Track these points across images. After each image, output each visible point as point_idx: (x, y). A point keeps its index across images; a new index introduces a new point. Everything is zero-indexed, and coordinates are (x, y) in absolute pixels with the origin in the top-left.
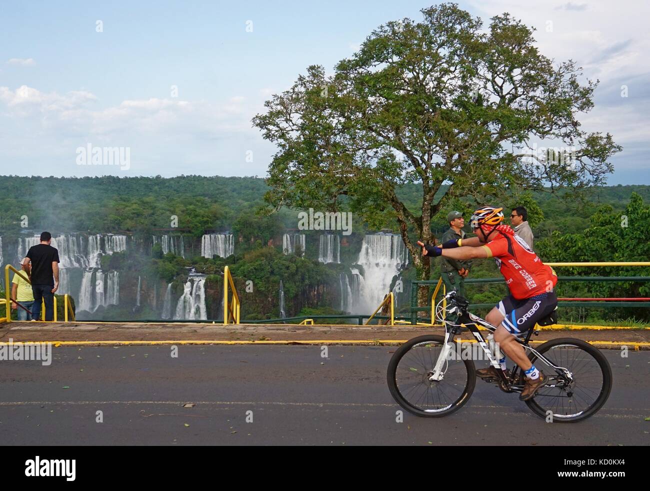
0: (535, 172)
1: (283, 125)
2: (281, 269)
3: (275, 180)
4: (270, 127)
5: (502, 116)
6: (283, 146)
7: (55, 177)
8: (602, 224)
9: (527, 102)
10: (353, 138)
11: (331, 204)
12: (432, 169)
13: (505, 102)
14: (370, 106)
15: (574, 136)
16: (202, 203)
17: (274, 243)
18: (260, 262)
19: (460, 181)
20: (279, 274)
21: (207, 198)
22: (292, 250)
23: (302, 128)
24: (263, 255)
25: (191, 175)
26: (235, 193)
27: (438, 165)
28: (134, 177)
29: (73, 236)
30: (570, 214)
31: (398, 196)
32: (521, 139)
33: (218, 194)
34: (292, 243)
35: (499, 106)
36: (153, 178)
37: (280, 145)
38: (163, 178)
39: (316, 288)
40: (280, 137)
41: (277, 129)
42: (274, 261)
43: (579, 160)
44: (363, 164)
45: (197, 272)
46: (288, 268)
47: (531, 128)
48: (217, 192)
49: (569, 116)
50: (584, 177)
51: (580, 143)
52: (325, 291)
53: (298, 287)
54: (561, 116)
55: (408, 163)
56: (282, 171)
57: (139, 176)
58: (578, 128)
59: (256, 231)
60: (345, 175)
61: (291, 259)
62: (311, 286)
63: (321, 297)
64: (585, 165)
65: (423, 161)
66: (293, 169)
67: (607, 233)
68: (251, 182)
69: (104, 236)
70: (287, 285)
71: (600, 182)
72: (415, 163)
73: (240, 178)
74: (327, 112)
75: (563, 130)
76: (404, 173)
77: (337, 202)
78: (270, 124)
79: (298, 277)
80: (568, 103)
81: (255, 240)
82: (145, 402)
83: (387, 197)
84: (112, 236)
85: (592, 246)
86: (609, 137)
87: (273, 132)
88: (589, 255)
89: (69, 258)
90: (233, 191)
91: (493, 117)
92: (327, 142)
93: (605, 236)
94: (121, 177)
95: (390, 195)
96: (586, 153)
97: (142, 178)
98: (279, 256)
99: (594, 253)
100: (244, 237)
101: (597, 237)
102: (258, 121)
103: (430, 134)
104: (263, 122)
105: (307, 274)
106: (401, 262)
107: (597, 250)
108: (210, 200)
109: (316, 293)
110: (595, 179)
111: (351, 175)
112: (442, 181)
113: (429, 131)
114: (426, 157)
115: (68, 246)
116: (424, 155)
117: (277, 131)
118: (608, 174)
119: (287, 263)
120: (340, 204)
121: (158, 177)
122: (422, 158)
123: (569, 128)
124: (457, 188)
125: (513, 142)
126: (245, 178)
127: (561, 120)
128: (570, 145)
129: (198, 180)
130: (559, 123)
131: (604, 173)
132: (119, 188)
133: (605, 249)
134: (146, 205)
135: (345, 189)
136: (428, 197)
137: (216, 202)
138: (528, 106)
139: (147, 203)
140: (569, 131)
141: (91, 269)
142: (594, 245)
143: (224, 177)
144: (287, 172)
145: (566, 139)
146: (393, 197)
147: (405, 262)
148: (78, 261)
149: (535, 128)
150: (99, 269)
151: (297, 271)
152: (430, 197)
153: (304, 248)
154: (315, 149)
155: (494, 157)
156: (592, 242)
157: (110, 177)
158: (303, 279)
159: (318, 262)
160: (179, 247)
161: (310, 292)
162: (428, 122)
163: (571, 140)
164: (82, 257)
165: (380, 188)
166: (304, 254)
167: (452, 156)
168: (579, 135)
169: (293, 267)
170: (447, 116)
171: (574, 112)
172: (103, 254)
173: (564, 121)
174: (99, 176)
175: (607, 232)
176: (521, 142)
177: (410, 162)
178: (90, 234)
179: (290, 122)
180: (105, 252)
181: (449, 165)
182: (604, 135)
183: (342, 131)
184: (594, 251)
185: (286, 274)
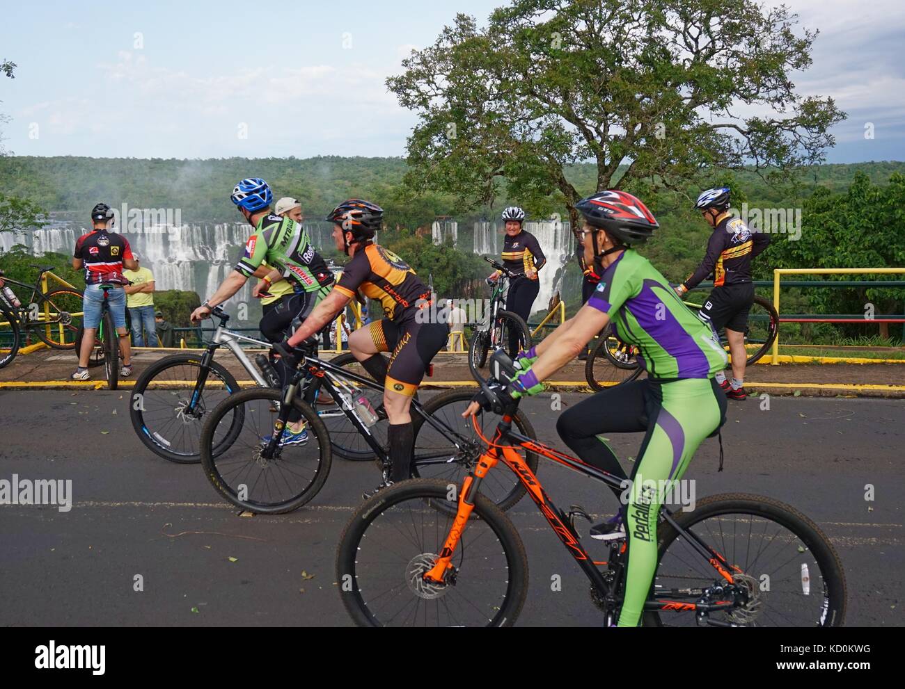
0: (734, 146)
1: (424, 87)
2: (430, 261)
3: (415, 159)
4: (408, 91)
5: (699, 75)
6: (427, 117)
7: (177, 159)
8: (818, 211)
9: (728, 59)
10: (512, 107)
11: (486, 187)
12: (610, 143)
13: (700, 59)
14: (532, 65)
15: (787, 101)
16: (341, 188)
17: (421, 232)
18: (406, 254)
19: (645, 157)
20: (428, 267)
21: (346, 182)
22: (443, 239)
23: (449, 93)
24: (409, 245)
25: (329, 156)
26: (378, 176)
27: (616, 138)
28: (265, 158)
29: (197, 225)
30: (759, 197)
31: (567, 178)
32: (722, 105)
33: (358, 177)
34: (442, 232)
35: (694, 64)
36: (286, 159)
37: (423, 116)
38: (298, 160)
39: (470, 283)
40: (420, 104)
41: (417, 94)
42: (422, 252)
43: (792, 131)
44: (523, 136)
45: (336, 266)
46: (437, 260)
47: (733, 91)
48: (358, 175)
49: (781, 75)
50: (796, 152)
51: (795, 109)
52: (480, 285)
53: (449, 281)
54: (770, 76)
55: (578, 137)
56: (423, 148)
57: (270, 157)
58: (791, 91)
59: (402, 218)
60: (501, 151)
61: (441, 250)
62: (464, 281)
63: (475, 293)
64: (800, 136)
65: (599, 133)
66: (437, 144)
67: (826, 222)
68: (396, 164)
69: (232, 225)
70: (437, 280)
71: (818, 159)
72: (588, 135)
73: (384, 158)
74: (479, 73)
75: (773, 93)
76: (574, 148)
77: (492, 184)
78: (408, 87)
79: (448, 271)
80: (781, 58)
81: (401, 229)
82: (182, 504)
83: (554, 178)
84: (240, 225)
85: (808, 238)
86: (830, 102)
87: (412, 98)
88: (804, 249)
89: (194, 250)
90: (377, 174)
91: (688, 77)
92: (480, 110)
93: (823, 225)
94: (251, 158)
95: (558, 175)
96: (801, 121)
97: (274, 160)
98: (428, 246)
99: (809, 246)
100: (389, 226)
101: (813, 226)
102: (393, 84)
103: (607, 100)
104: (400, 85)
105: (459, 266)
106: (566, 253)
107: (813, 242)
108: (350, 184)
109: (469, 288)
110: (811, 155)
111: (509, 152)
112: (621, 159)
113: (606, 95)
114: (602, 129)
115: (192, 236)
116: (600, 124)
117: (417, 96)
118: (827, 149)
119: (437, 255)
120: (497, 187)
121: (292, 159)
122: (597, 129)
123: (781, 91)
124: (641, 166)
125: (712, 109)
126: (390, 159)
127: (770, 80)
128: (781, 112)
129: (336, 162)
130: (768, 84)
131: (822, 147)
132: (248, 171)
133: (823, 242)
134: (278, 190)
135: (502, 169)
136: (604, 178)
137: (357, 185)
138: (729, 63)
139: (279, 187)
140: (781, 95)
141: (217, 261)
142: (809, 236)
143: (366, 158)
144: (430, 148)
145: (777, 105)
146: (561, 179)
147: (570, 253)
148: (204, 253)
149: (737, 91)
150: (226, 261)
151: (448, 263)
152: (607, 177)
153: (456, 237)
154: (465, 120)
155: (687, 127)
156: (808, 232)
157: (238, 159)
158: (455, 273)
159: (472, 254)
160: (316, 237)
161: (463, 287)
162: (605, 83)
163: (783, 105)
164: (208, 249)
165: (544, 167)
166: (455, 244)
167: (635, 125)
168: (793, 99)
169: (443, 260)
170: (629, 75)
171: (787, 71)
172: (231, 245)
173: (774, 82)
174: (226, 158)
175: (825, 220)
176: (722, 109)
177: (582, 135)
178: (216, 223)
179: (433, 85)
180: (233, 243)
181: (631, 137)
182: (825, 99)
183: (498, 97)
184: (810, 244)
185: (436, 267)
